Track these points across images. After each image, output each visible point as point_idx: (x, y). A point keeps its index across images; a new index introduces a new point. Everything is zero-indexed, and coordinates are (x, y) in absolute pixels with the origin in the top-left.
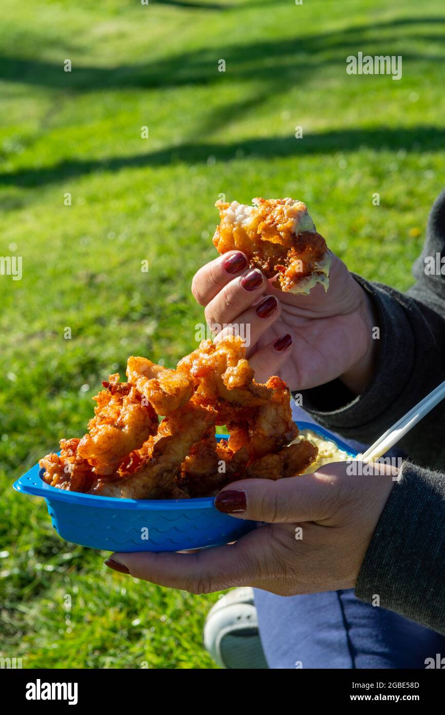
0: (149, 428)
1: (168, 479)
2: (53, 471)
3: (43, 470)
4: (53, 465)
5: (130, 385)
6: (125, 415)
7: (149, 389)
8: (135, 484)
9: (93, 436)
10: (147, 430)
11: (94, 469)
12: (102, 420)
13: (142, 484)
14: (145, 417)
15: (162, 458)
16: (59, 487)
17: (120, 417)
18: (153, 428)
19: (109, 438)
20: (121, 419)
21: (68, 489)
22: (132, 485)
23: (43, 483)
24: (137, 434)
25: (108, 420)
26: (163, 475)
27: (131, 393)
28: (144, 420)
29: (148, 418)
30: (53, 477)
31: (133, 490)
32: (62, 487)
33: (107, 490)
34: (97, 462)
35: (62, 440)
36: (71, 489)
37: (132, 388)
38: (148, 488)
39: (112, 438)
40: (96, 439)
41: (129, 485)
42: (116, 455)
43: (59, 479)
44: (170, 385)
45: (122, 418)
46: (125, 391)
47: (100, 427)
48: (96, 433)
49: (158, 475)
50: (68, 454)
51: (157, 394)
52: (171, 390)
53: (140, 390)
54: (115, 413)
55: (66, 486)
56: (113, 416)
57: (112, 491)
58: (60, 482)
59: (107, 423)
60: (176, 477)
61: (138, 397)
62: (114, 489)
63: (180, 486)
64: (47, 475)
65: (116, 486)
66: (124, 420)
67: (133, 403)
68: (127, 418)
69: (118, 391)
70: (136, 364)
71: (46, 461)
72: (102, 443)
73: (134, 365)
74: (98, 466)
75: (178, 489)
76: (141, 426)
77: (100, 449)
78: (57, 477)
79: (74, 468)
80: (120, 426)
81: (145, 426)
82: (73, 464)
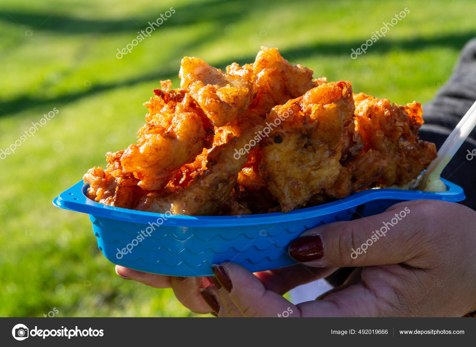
0: (202, 139)
1: (224, 192)
2: (99, 184)
3: (88, 186)
4: (97, 179)
5: (183, 93)
6: (177, 124)
7: (204, 97)
8: (186, 198)
9: (140, 146)
10: (200, 142)
11: (140, 183)
12: (150, 129)
13: (194, 197)
14: (199, 127)
15: (215, 167)
16: (103, 202)
17: (171, 127)
18: (208, 140)
19: (157, 149)
20: (172, 129)
21: (112, 204)
22: (183, 198)
23: (87, 198)
24: (189, 147)
25: (157, 129)
26: (217, 188)
27: (185, 102)
28: (198, 131)
29: (202, 129)
30: (97, 193)
31: (184, 204)
32: (106, 202)
33: (156, 206)
34: (143, 176)
35: (108, 153)
36: (116, 204)
37: (186, 94)
38: (202, 201)
39: (160, 150)
40: (142, 150)
41: (180, 199)
42: (165, 169)
43: (103, 194)
44: (228, 93)
45: (173, 127)
46: (179, 98)
47: (148, 137)
48: (143, 143)
49: (211, 185)
50: (114, 166)
51: (213, 103)
52: (229, 99)
53: (194, 97)
54: (166, 121)
55: (110, 201)
56: (164, 124)
57: (161, 207)
58: (105, 197)
59: (157, 132)
60: (234, 189)
61: (193, 105)
62: (164, 204)
63: (240, 201)
64: (91, 190)
65: (166, 201)
66: (175, 130)
67: (187, 111)
68: (179, 128)
69: (171, 99)
70: (190, 65)
71: (90, 175)
72: (148, 155)
73: (188, 66)
74: (145, 180)
75: (238, 203)
76: (194, 138)
77: (146, 161)
78: (101, 192)
79: (120, 182)
80: (170, 136)
81: (199, 138)
82: (118, 177)
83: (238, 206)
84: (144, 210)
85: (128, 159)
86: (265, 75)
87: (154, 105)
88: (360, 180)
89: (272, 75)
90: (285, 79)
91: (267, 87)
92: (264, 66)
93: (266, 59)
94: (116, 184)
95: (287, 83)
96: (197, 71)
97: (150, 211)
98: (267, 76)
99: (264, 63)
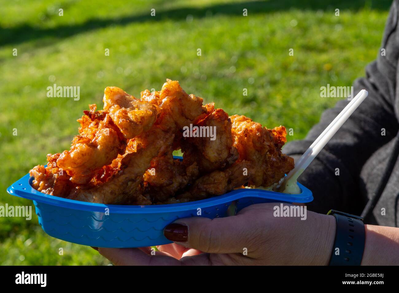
0: (117, 148)
1: (132, 187)
2: (40, 179)
3: (33, 178)
4: (40, 174)
5: (104, 114)
6: (99, 136)
7: (119, 117)
8: (105, 191)
9: (71, 152)
10: (116, 150)
11: (71, 179)
12: (79, 140)
13: (110, 191)
14: (115, 140)
15: (126, 170)
16: (44, 192)
17: (95, 138)
18: (122, 148)
19: (83, 155)
20: (95, 140)
21: (51, 194)
22: (102, 192)
23: (32, 188)
24: (107, 153)
25: (85, 140)
26: (127, 185)
27: (106, 119)
28: (114, 142)
29: (117, 141)
30: (40, 184)
31: (103, 196)
32: (46, 192)
33: (82, 196)
34: (73, 173)
35: (48, 155)
36: (54, 194)
37: (107, 115)
38: (115, 194)
39: (85, 155)
40: (72, 155)
41: (100, 192)
42: (89, 169)
43: (44, 185)
44: (136, 114)
45: (96, 139)
46: (101, 118)
47: (77, 145)
48: (74, 149)
49: (123, 183)
50: (53, 165)
51: (125, 122)
52: (137, 119)
53: (112, 116)
54: (92, 134)
55: (50, 191)
56: (90, 136)
57: (86, 197)
58: (45, 188)
59: (83, 143)
60: (140, 185)
61: (111, 123)
62: (88, 195)
63: (144, 194)
64: (35, 182)
65: (90, 193)
66: (97, 141)
67: (106, 127)
68: (100, 140)
69: (96, 118)
70: (111, 93)
71: (35, 171)
72: (77, 159)
73: (109, 94)
74: (74, 177)
75: (142, 196)
76: (111, 147)
77: (75, 163)
78: (43, 184)
79: (57, 177)
80: (94, 146)
81: (114, 147)
82: (56, 173)
83: (142, 198)
84: (73, 199)
85: (62, 161)
86: (167, 101)
87: (84, 121)
88: (234, 183)
89: (172, 101)
90: (181, 105)
91: (168, 110)
92: (167, 94)
93: (168, 89)
94: (54, 178)
95: (183, 108)
96: (116, 97)
97: (78, 200)
98: (168, 102)
99: (167, 92)
